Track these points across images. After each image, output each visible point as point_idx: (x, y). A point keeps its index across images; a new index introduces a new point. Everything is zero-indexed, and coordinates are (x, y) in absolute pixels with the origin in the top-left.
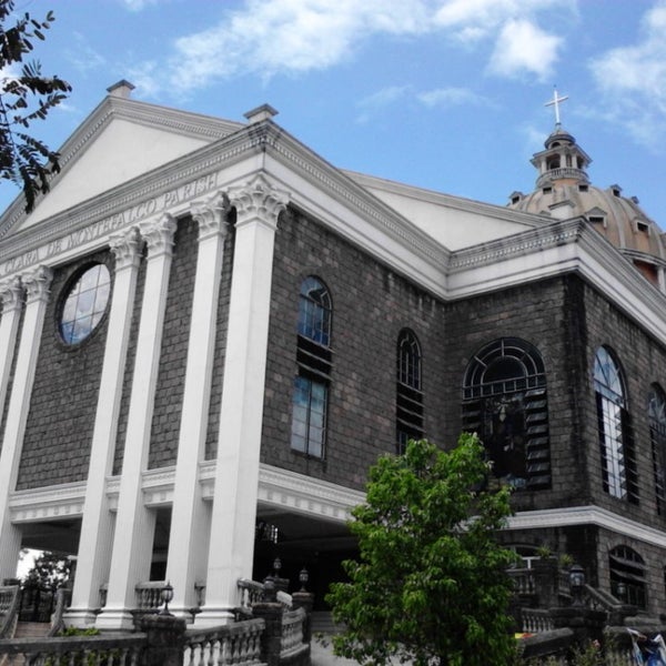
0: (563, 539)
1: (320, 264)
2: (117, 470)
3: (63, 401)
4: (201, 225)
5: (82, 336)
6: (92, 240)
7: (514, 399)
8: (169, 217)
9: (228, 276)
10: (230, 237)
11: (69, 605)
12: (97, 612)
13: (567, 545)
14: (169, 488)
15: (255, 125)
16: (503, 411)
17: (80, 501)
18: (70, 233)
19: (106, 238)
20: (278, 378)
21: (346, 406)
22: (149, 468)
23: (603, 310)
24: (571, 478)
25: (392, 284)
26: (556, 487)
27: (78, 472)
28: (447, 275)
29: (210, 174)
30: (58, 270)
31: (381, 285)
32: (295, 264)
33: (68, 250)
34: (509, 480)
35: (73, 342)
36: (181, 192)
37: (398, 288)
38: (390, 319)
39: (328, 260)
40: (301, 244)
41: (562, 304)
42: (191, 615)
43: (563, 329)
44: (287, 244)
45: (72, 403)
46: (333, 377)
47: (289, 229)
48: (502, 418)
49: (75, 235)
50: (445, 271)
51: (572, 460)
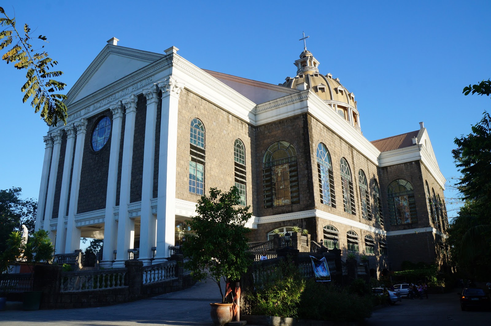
0: (304, 223)
1: (199, 113)
2: (117, 204)
3: (94, 176)
4: (147, 98)
5: (100, 148)
6: (103, 106)
7: (284, 167)
8: (134, 95)
9: (159, 119)
10: (160, 103)
11: (102, 260)
12: (113, 261)
13: (306, 226)
14: (139, 210)
15: (168, 55)
16: (280, 172)
17: (103, 217)
18: (93, 104)
19: (108, 105)
20: (182, 162)
21: (212, 173)
22: (130, 203)
23: (320, 128)
24: (308, 198)
25: (231, 120)
26: (301, 203)
27: (102, 205)
28: (255, 115)
29: (151, 76)
30: (89, 120)
31: (227, 121)
32: (188, 114)
33: (93, 111)
34: (282, 200)
35: (97, 150)
36: (139, 84)
37: (234, 121)
38: (230, 135)
39: (203, 111)
40: (190, 105)
41: (302, 126)
42: (151, 261)
43: (303, 137)
44: (184, 105)
45: (98, 176)
46: (207, 161)
47: (185, 99)
48: (279, 175)
49: (95, 104)
50: (254, 113)
51: (308, 191)
